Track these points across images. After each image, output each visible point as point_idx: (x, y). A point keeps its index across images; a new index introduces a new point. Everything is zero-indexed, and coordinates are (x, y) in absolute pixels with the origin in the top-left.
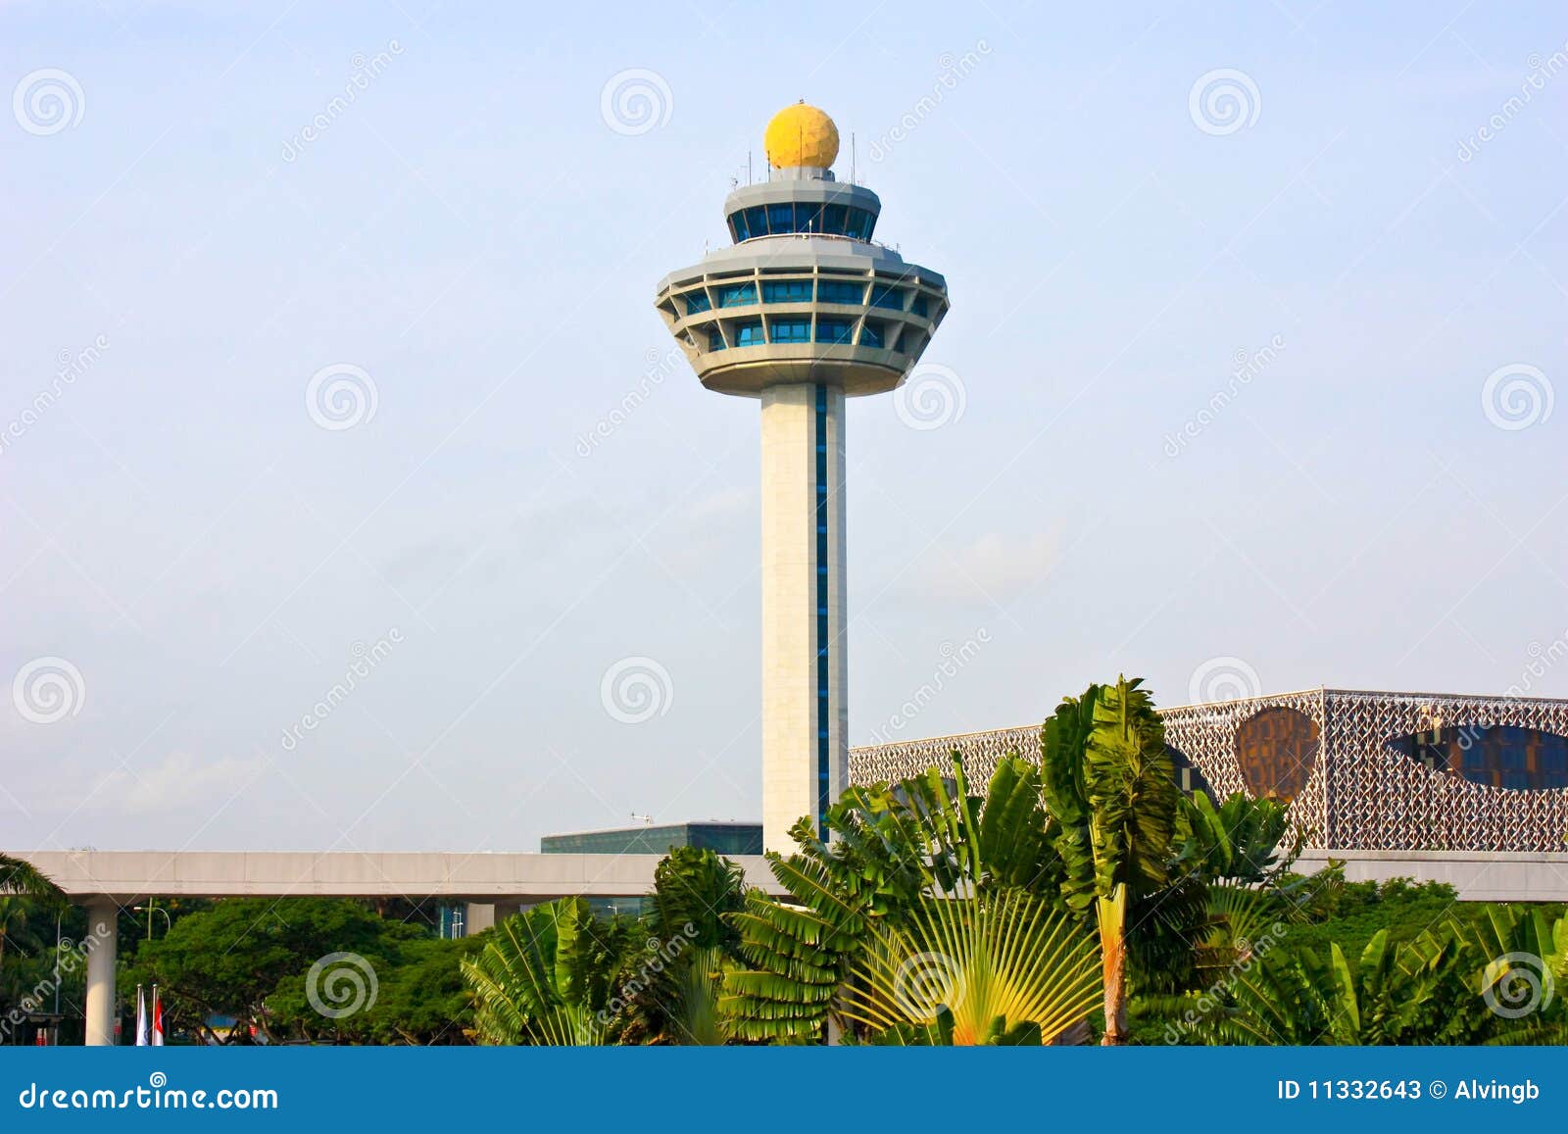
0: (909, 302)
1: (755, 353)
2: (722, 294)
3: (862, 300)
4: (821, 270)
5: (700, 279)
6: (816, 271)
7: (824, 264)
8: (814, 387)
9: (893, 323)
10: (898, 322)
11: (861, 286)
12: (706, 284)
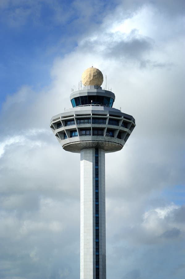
0: (121, 123)
1: (76, 139)
2: (66, 122)
3: (106, 123)
4: (93, 115)
5: (59, 118)
6: (91, 115)
7: (93, 113)
8: (94, 149)
9: (116, 130)
10: (118, 129)
11: (106, 119)
12: (60, 120)
